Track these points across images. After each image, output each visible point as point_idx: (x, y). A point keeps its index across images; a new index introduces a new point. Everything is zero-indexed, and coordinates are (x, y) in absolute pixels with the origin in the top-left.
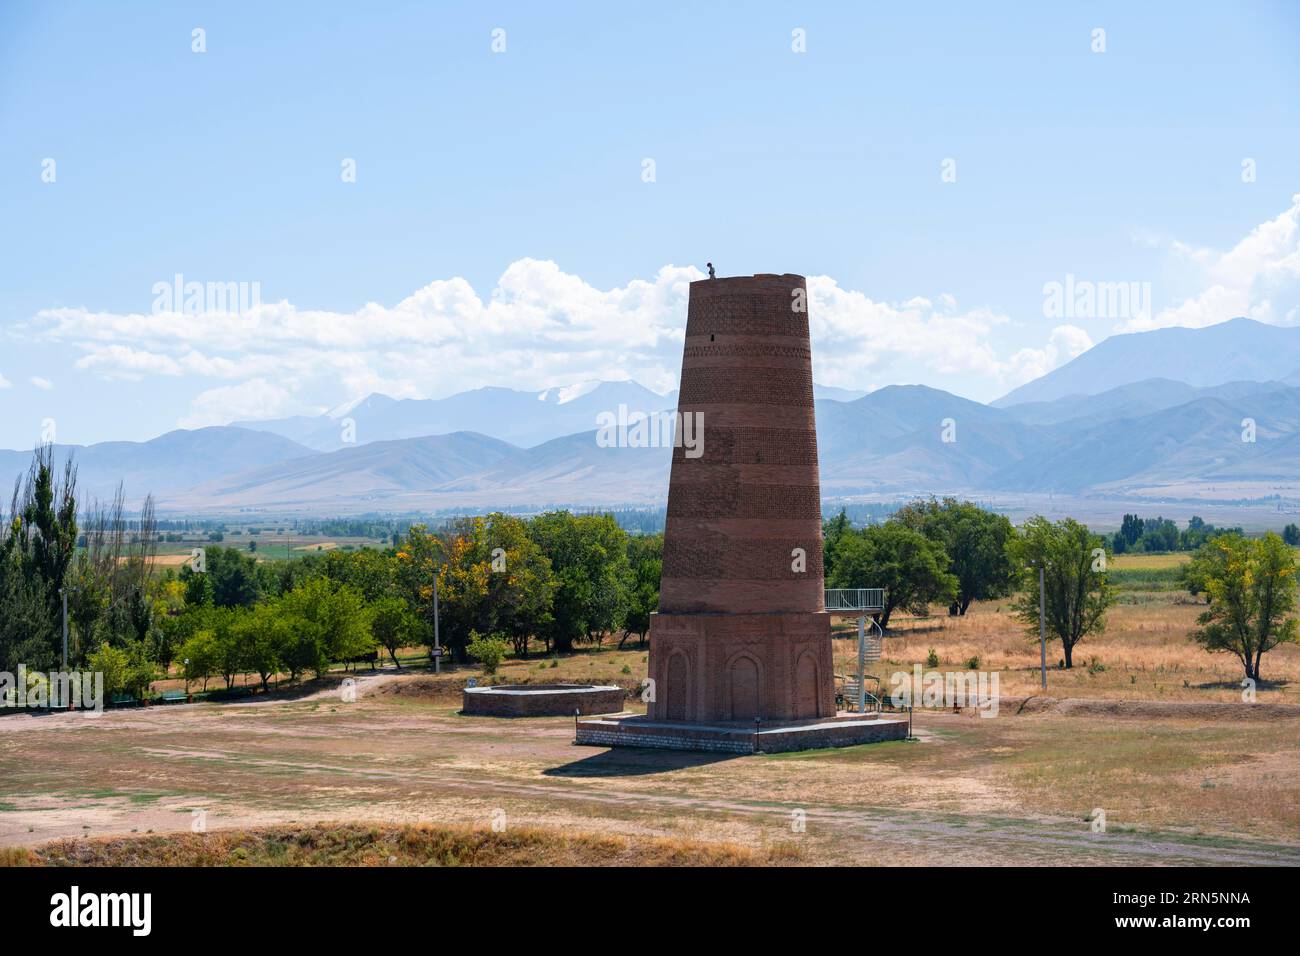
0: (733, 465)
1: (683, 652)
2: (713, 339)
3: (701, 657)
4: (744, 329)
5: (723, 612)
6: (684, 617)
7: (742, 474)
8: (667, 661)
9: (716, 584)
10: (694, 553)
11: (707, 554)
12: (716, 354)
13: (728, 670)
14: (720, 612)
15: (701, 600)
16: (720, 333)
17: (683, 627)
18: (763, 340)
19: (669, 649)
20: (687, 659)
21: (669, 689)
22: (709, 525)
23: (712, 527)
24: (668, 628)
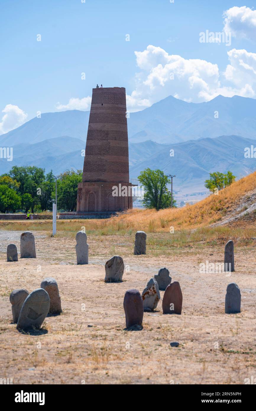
0: (108, 141)
1: (93, 192)
2: (102, 105)
3: (100, 194)
4: (111, 102)
5: (106, 181)
6: (94, 183)
7: (111, 143)
8: (88, 195)
9: (103, 174)
10: (97, 165)
11: (101, 165)
12: (104, 109)
13: (107, 197)
14: (105, 181)
15: (99, 178)
16: (105, 103)
17: (94, 185)
18: (116, 106)
19: (89, 192)
20: (95, 194)
21: (89, 203)
22: (101, 157)
23: (102, 157)
24: (88, 186)
